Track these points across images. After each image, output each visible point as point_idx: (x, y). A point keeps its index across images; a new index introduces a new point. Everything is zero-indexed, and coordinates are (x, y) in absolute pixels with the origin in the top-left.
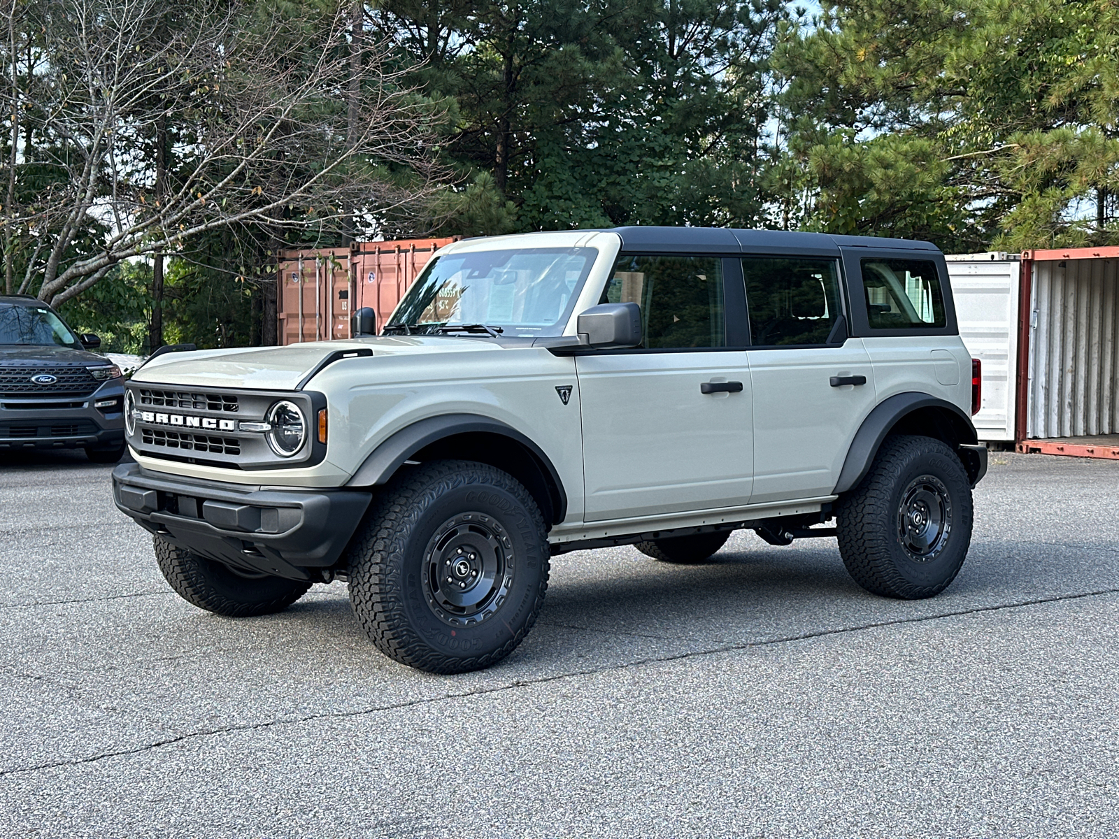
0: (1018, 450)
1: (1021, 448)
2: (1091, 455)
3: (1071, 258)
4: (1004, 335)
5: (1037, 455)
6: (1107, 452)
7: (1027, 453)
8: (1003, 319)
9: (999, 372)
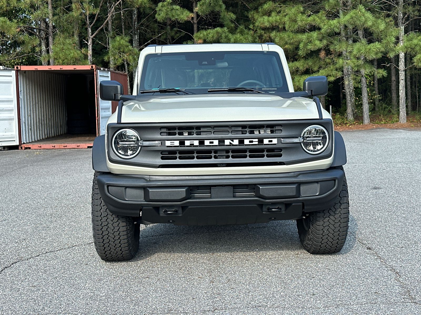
0: (20, 149)
1: (22, 148)
2: (54, 148)
3: (38, 70)
4: (11, 101)
5: (29, 150)
6: (61, 146)
7: (24, 149)
8: (11, 95)
9: (11, 117)
